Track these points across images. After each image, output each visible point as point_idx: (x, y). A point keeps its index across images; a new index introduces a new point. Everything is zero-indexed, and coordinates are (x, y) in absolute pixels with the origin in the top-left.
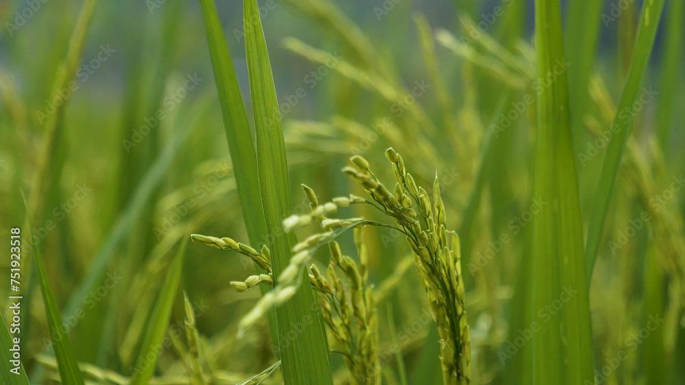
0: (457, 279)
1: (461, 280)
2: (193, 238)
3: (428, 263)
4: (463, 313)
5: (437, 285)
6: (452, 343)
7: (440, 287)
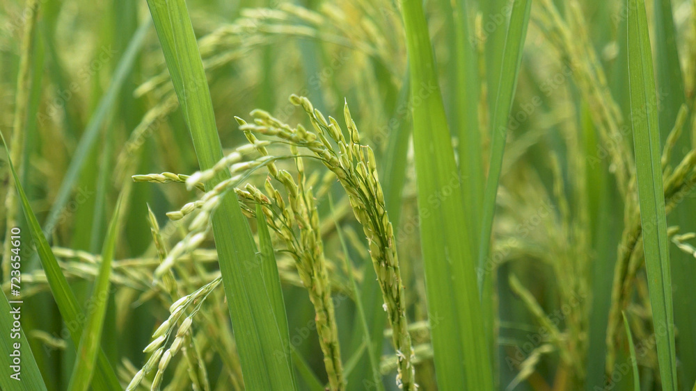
0: (375, 186)
1: (379, 186)
2: (135, 179)
3: (344, 179)
4: (384, 213)
5: (356, 195)
6: (377, 240)
7: (359, 195)
